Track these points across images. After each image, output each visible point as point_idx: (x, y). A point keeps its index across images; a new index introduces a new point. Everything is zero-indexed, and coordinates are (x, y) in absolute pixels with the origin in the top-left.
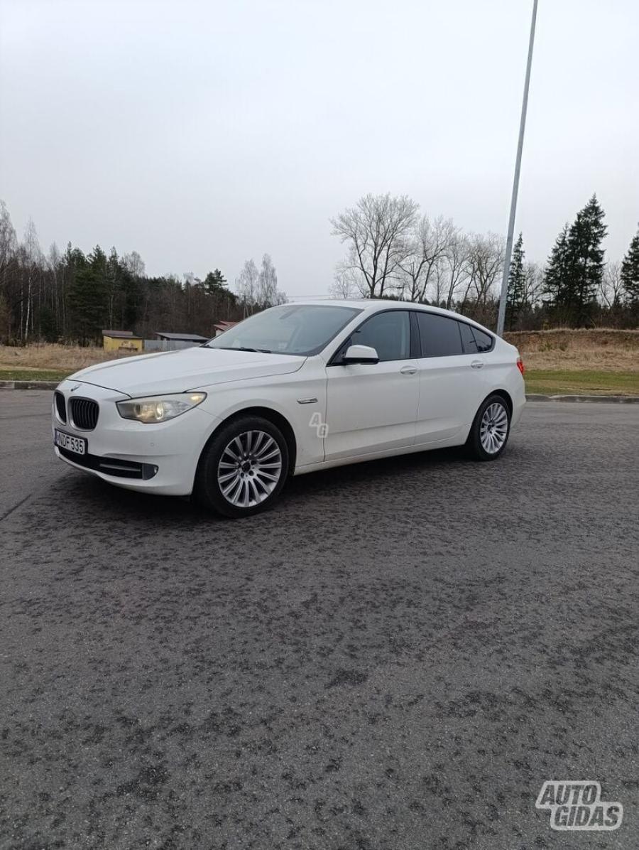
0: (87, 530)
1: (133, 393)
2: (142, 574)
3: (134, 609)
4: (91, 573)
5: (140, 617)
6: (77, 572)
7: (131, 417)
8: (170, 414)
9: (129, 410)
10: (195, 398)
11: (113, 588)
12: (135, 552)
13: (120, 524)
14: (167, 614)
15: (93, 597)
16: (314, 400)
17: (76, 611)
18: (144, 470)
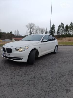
0: (11, 69)
1: (18, 47)
2: (24, 76)
3: (27, 83)
4: (16, 77)
5: (29, 84)
6: (14, 77)
7: (17, 51)
8: (23, 50)
9: (17, 50)
10: (27, 47)
11: (21, 79)
12: (21, 72)
13: (16, 67)
14: (33, 83)
15: (19, 81)
16: (40, 47)
17: (18, 85)
18: (20, 59)
